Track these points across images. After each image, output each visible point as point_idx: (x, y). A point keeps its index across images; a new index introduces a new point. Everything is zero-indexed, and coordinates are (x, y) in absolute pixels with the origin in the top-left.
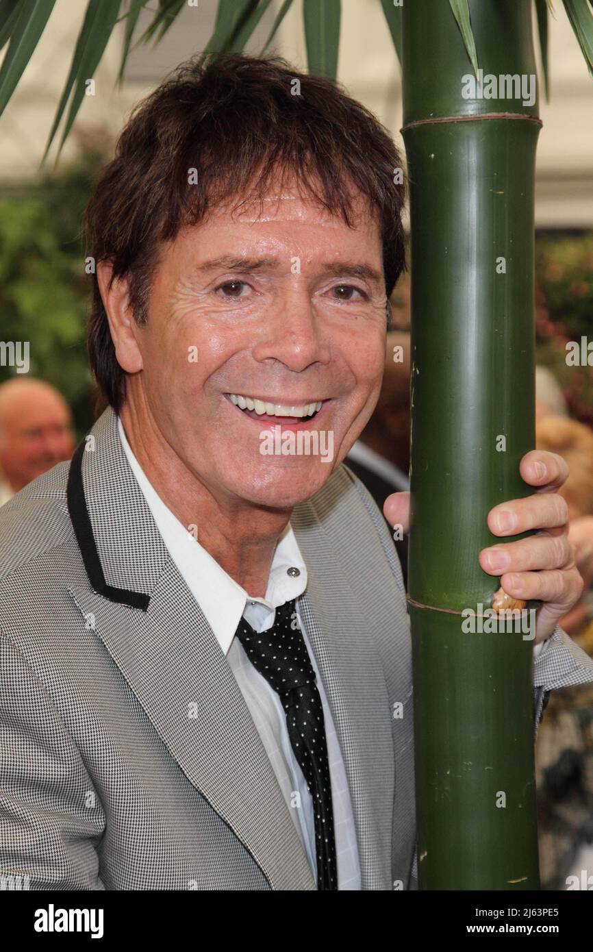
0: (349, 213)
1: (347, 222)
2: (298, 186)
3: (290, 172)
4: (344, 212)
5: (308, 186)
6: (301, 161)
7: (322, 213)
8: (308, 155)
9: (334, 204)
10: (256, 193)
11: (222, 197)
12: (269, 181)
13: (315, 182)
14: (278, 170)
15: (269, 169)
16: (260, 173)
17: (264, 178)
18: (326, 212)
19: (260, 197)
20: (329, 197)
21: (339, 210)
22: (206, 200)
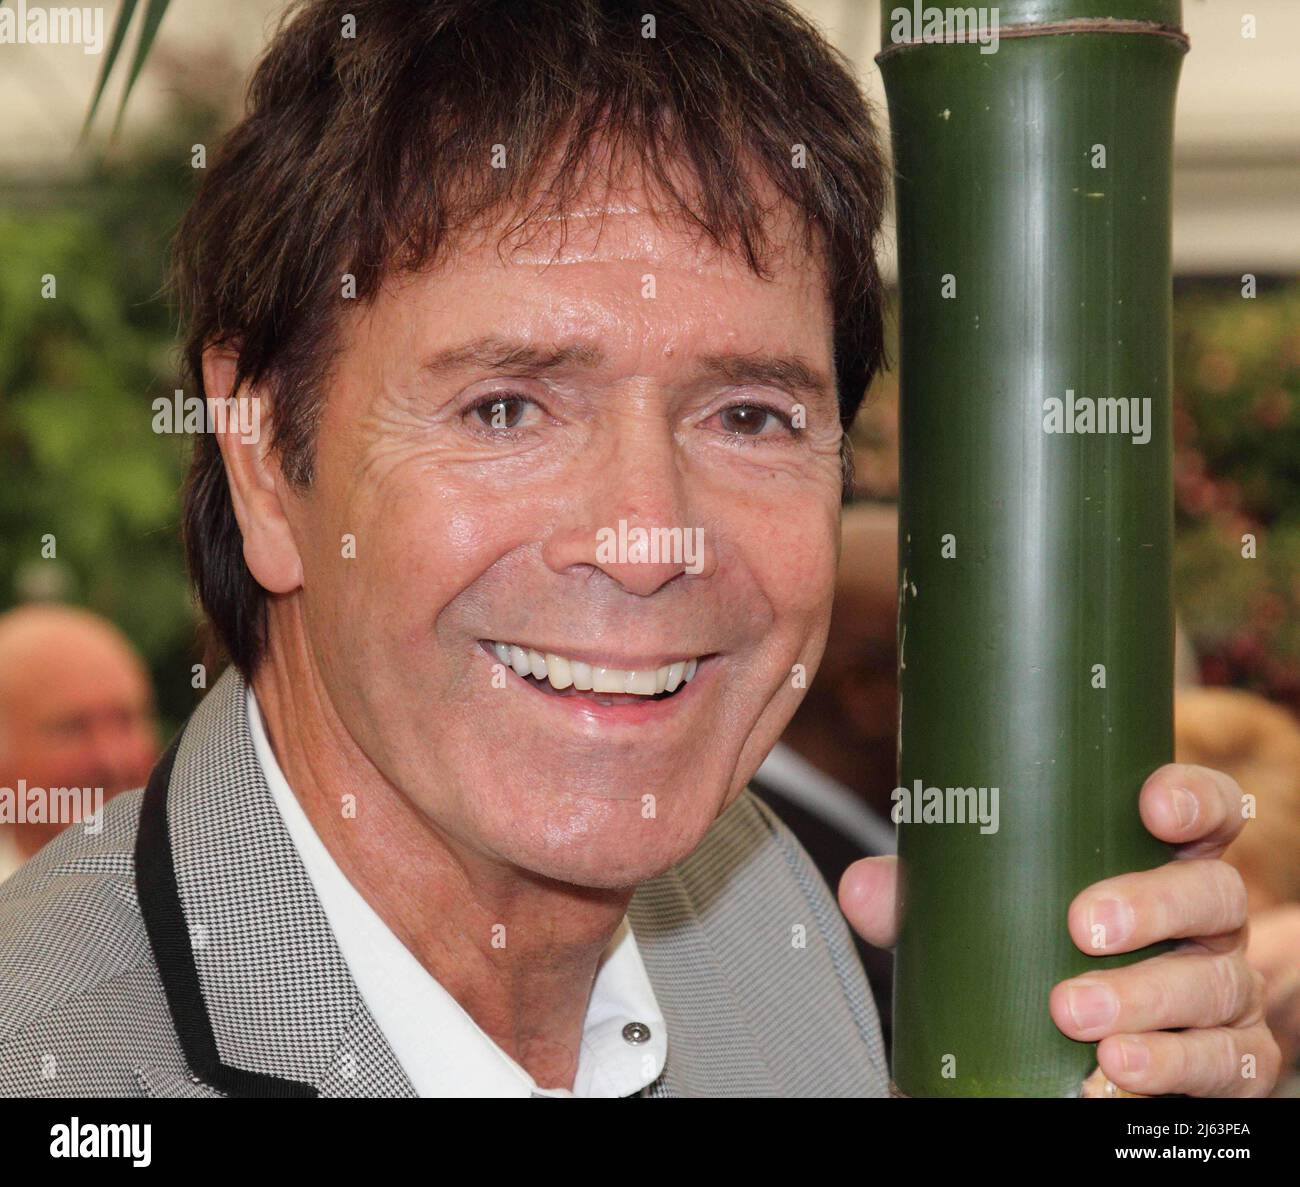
0: (756, 243)
1: (753, 263)
2: (645, 186)
3: (628, 155)
4: (747, 242)
5: (666, 185)
6: (651, 131)
7: (698, 244)
8: (667, 116)
9: (725, 224)
10: (553, 200)
11: (478, 211)
12: (580, 175)
13: (683, 177)
14: (600, 148)
15: (581, 146)
16: (560, 155)
17: (569, 167)
18: (707, 241)
19: (561, 208)
20: (714, 210)
21: (736, 240)
22: (443, 215)
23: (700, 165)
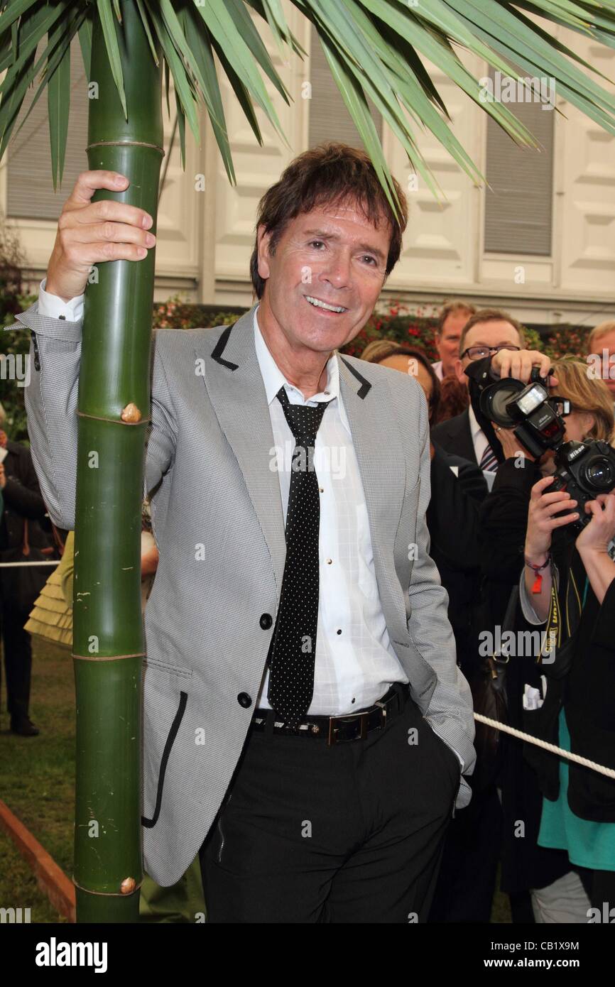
0: (377, 224)
1: (376, 227)
2: (357, 205)
3: (354, 198)
4: (375, 222)
5: (361, 206)
6: (360, 195)
7: (364, 220)
8: (364, 193)
9: (372, 217)
10: (336, 204)
12: (343, 200)
13: (365, 205)
14: (349, 196)
15: (345, 194)
17: (341, 198)
20: (369, 213)
21: (373, 221)
22: (314, 203)
23: (369, 204)
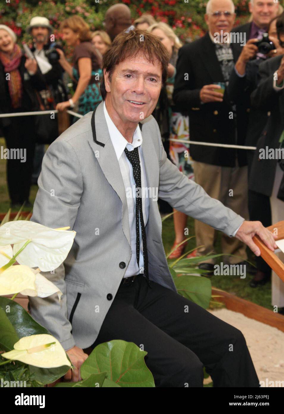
1: (153, 64)
2: (143, 56)
3: (142, 53)
4: (153, 62)
5: (146, 56)
6: (145, 51)
7: (148, 62)
8: (147, 50)
9: (151, 60)
10: (134, 57)
11: (128, 57)
12: (137, 55)
13: (147, 56)
14: (140, 52)
15: (138, 52)
16: (136, 52)
18: (149, 62)
19: (135, 57)
20: (150, 58)
22: (125, 57)
23: (149, 55)
